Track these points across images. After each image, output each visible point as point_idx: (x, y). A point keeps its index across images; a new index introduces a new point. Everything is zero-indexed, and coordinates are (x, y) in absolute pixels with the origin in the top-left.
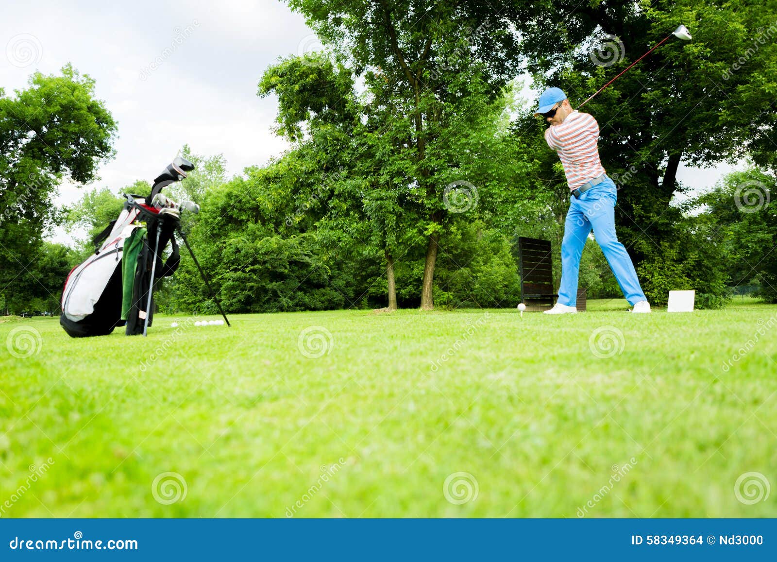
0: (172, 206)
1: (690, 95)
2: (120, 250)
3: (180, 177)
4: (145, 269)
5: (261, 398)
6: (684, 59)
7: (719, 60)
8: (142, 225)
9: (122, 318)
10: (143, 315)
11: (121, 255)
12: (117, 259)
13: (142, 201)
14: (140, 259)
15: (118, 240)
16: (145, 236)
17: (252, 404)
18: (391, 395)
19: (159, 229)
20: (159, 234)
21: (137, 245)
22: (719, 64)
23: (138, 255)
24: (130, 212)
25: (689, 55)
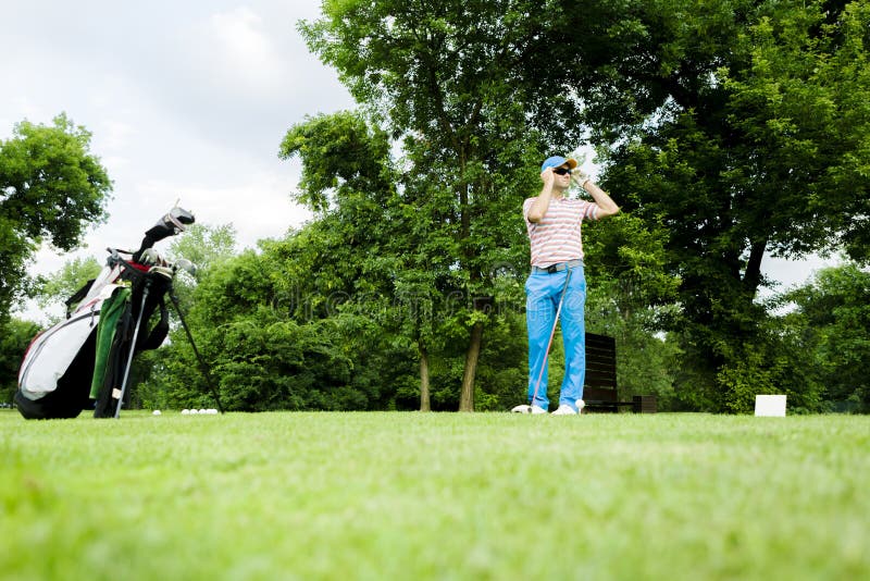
0: (165, 265)
1: (775, 175)
2: (97, 313)
3: (176, 230)
4: (125, 338)
5: (243, 462)
6: (767, 135)
7: (806, 139)
8: (126, 285)
9: (91, 396)
10: (117, 394)
11: (97, 319)
12: (92, 324)
13: (129, 258)
14: (120, 326)
15: (95, 302)
16: (128, 298)
17: (233, 467)
18: (412, 461)
19: (146, 291)
20: (145, 296)
21: (118, 308)
22: (807, 142)
23: (117, 320)
24: (112, 269)
25: (772, 131)
